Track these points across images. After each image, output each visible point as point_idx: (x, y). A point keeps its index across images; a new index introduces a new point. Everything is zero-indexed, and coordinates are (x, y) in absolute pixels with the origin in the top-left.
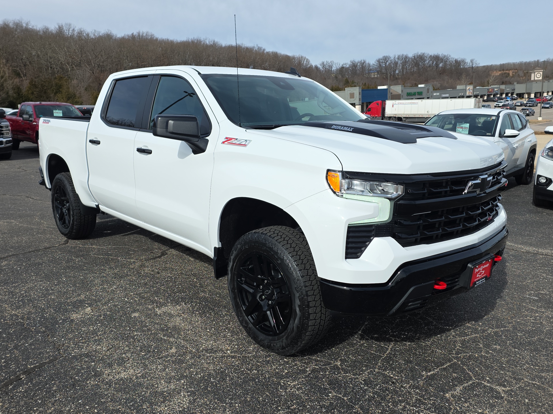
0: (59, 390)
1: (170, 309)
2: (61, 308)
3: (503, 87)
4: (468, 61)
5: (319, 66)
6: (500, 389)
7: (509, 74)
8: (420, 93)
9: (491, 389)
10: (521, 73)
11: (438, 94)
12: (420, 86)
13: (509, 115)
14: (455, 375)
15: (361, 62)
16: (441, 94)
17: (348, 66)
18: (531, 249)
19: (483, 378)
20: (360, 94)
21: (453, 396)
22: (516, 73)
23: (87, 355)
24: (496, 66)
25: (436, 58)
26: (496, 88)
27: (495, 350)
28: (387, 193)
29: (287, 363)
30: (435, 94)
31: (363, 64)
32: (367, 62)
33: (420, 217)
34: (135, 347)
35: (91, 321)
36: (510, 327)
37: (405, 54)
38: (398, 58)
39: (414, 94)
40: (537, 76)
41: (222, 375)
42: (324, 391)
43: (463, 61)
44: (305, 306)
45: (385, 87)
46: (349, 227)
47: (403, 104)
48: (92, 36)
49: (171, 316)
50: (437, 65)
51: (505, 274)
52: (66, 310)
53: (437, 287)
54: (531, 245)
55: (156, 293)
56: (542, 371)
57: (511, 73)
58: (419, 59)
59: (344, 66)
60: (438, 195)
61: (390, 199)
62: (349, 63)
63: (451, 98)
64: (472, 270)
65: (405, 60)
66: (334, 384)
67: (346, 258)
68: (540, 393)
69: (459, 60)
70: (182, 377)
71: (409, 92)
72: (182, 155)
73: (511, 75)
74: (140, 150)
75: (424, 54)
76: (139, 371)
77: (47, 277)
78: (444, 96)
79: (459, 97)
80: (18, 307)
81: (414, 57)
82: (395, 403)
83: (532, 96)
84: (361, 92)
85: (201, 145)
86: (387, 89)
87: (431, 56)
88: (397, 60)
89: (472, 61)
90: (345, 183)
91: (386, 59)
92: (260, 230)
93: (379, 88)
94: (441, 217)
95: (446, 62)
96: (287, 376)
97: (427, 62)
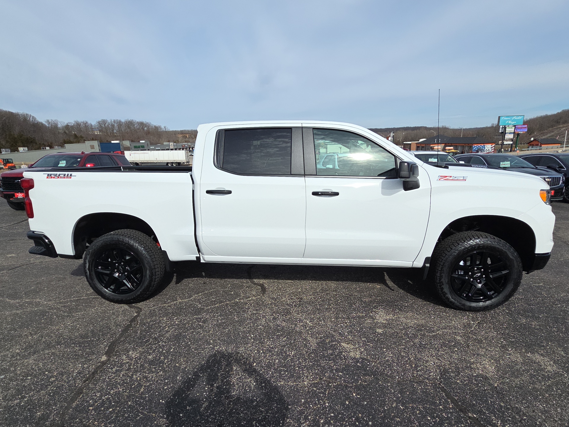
4: (163, 127)
5: (44, 123)
7: (186, 136)
8: (143, 147)
11: (153, 147)
12: (141, 142)
15: (83, 123)
16: (155, 148)
17: (72, 125)
20: (99, 146)
22: (190, 136)
24: (178, 131)
25: (142, 124)
30: (151, 147)
31: (86, 124)
32: (89, 122)
37: (119, 119)
38: (114, 122)
39: (139, 147)
43: (160, 127)
45: (118, 142)
47: (138, 153)
50: (143, 129)
58: (130, 124)
59: (69, 124)
62: (74, 123)
63: (162, 150)
65: (120, 123)
69: (157, 126)
71: (135, 145)
73: (188, 137)
75: (132, 120)
78: (157, 148)
79: (166, 150)
81: (126, 122)
84: (99, 144)
86: (119, 143)
87: (138, 122)
88: (113, 123)
89: (165, 127)
91: (104, 121)
93: (112, 142)
95: (148, 127)
97: (136, 126)
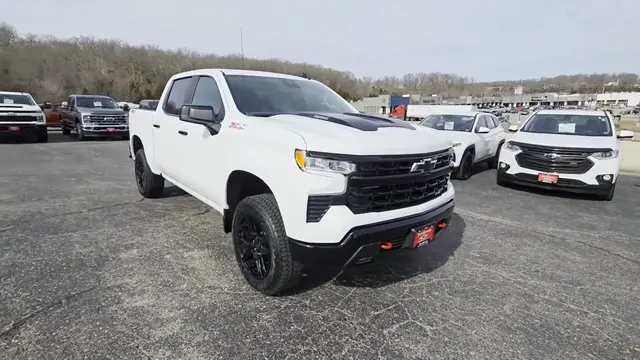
0: (86, 313)
1: (196, 253)
2: (116, 250)
3: (493, 98)
6: (428, 328)
8: (433, 101)
9: (421, 328)
10: (507, 89)
11: (446, 102)
12: (433, 96)
13: (485, 117)
14: (396, 315)
15: (392, 78)
16: (448, 102)
18: (485, 217)
19: (417, 319)
20: (389, 100)
21: (389, 333)
22: (504, 88)
23: (119, 287)
25: (447, 76)
26: (489, 99)
27: (433, 296)
28: (344, 170)
29: (268, 300)
30: (444, 102)
33: (371, 191)
34: (157, 281)
35: (133, 260)
36: (451, 278)
37: (424, 72)
38: (419, 76)
39: (429, 101)
40: (519, 91)
41: (214, 307)
42: (288, 324)
43: (466, 79)
44: (279, 260)
46: (309, 197)
48: (201, 55)
49: (193, 258)
50: (447, 81)
51: (462, 236)
52: (118, 251)
53: (383, 247)
54: (485, 214)
55: (190, 241)
56: (466, 314)
57: (500, 88)
60: (388, 173)
61: (345, 175)
63: (455, 105)
64: (415, 234)
65: (424, 77)
66: (299, 319)
67: (307, 222)
68: (459, 333)
69: (463, 78)
70: (183, 307)
71: (425, 100)
72: (205, 136)
74: (181, 132)
76: (153, 301)
77: (116, 226)
78: (450, 103)
79: (461, 105)
80: (85, 247)
82: (341, 337)
83: (515, 105)
84: (390, 98)
85: (216, 129)
86: (409, 97)
87: (443, 75)
89: (472, 79)
90: (309, 160)
91: (410, 75)
92: (252, 197)
93: (404, 96)
94: (389, 191)
95: (453, 79)
96: (265, 310)
97: (440, 78)
